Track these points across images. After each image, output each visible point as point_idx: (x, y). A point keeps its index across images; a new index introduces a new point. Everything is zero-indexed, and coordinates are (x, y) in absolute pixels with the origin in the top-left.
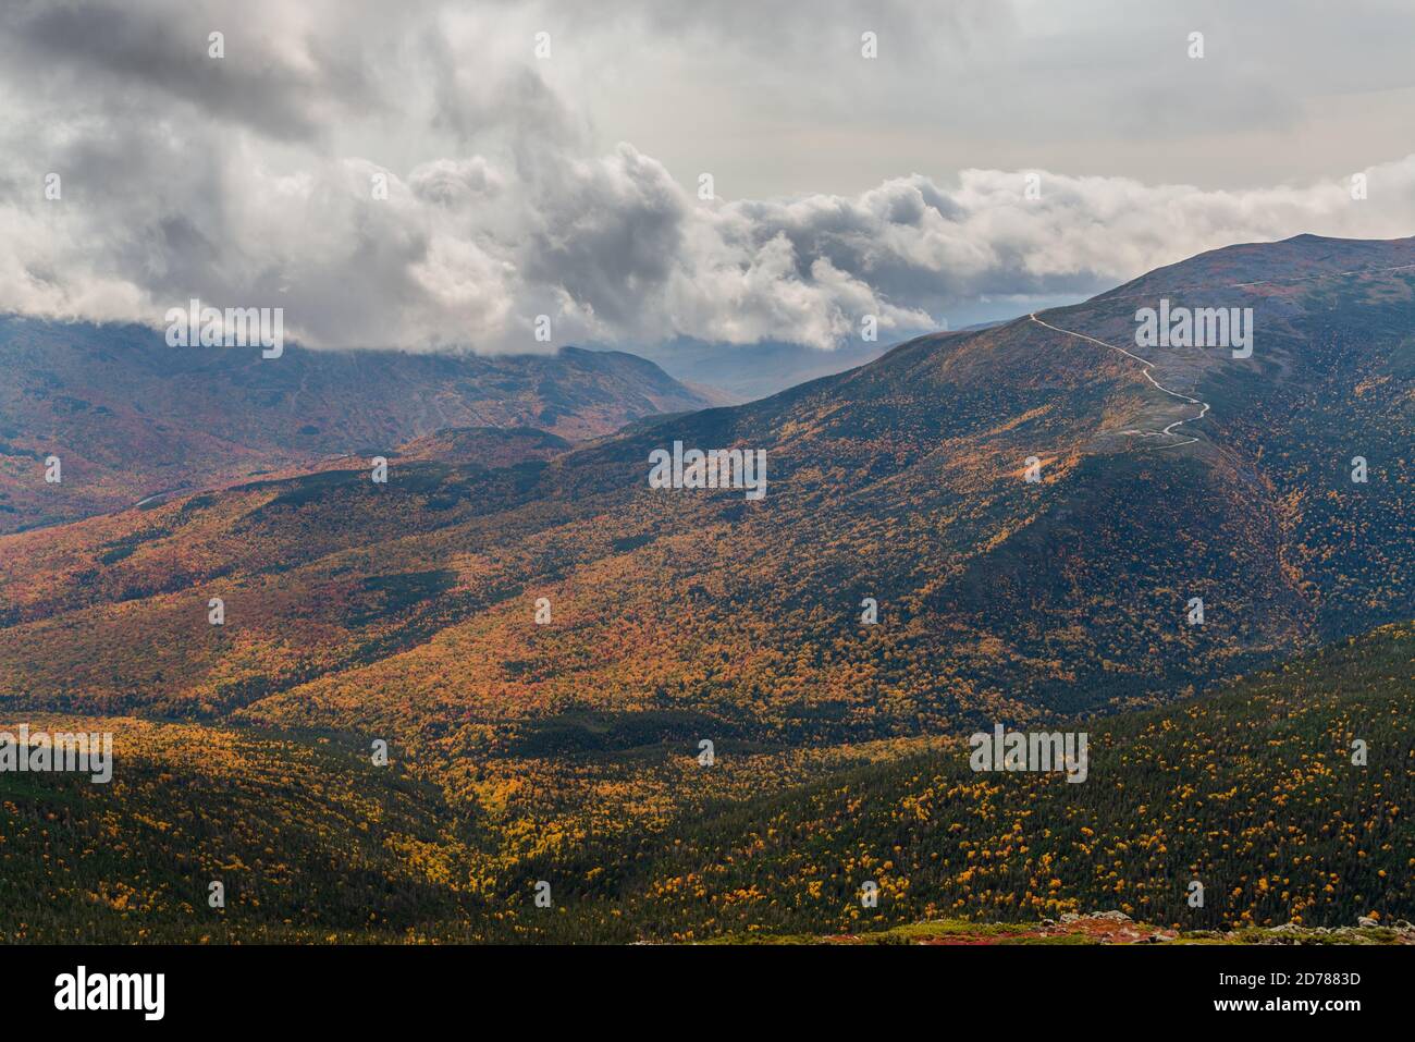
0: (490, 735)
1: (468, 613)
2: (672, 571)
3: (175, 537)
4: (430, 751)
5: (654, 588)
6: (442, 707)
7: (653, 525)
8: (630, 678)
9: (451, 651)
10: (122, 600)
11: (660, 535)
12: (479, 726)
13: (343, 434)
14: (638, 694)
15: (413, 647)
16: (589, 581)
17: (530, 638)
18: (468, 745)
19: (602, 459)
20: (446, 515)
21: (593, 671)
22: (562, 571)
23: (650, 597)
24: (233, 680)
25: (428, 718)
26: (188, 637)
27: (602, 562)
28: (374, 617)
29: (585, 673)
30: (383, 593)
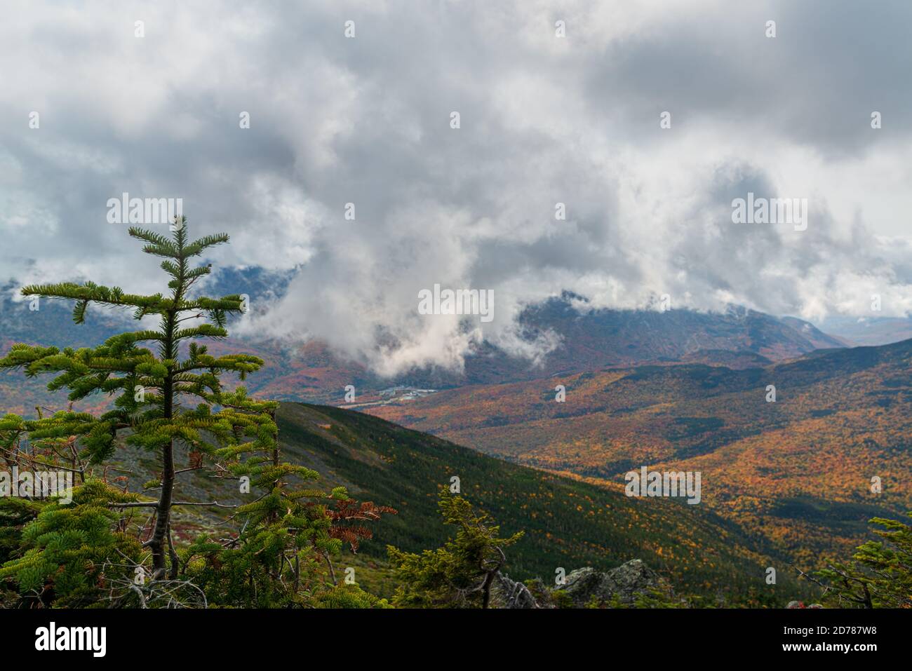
0: (756, 503)
1: (732, 440)
2: (850, 430)
3: (576, 391)
4: (723, 507)
5: (840, 438)
6: (726, 486)
7: (834, 404)
8: (833, 484)
9: (726, 458)
10: (554, 418)
11: (839, 410)
12: (750, 498)
13: (648, 349)
14: (841, 493)
15: (704, 454)
16: (799, 430)
17: (770, 456)
18: (744, 506)
19: (797, 369)
20: (712, 391)
21: (810, 477)
22: (782, 424)
23: (839, 442)
24: (615, 460)
25: (718, 491)
26: (589, 438)
27: (804, 421)
28: (682, 437)
29: (805, 478)
30: (686, 426)
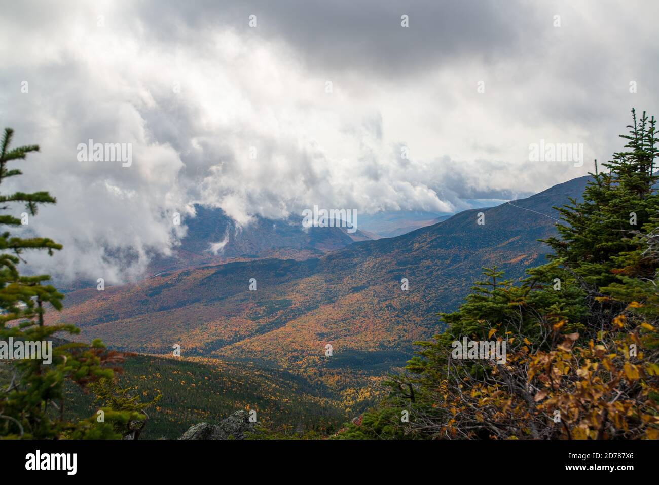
0: (317, 360)
1: (299, 315)
2: (377, 299)
3: (176, 287)
4: (294, 367)
5: (371, 305)
6: (295, 350)
7: (367, 282)
8: (368, 339)
9: (294, 329)
10: (158, 311)
11: (370, 285)
12: (312, 357)
13: (233, 249)
14: (372, 345)
15: (279, 328)
16: (345, 303)
17: (325, 324)
18: (309, 364)
19: (342, 257)
20: (283, 279)
21: (352, 336)
22: (333, 299)
23: (371, 309)
24: (210, 340)
25: (290, 354)
26: (189, 324)
27: (348, 296)
28: (262, 316)
29: (350, 337)
30: (264, 308)
